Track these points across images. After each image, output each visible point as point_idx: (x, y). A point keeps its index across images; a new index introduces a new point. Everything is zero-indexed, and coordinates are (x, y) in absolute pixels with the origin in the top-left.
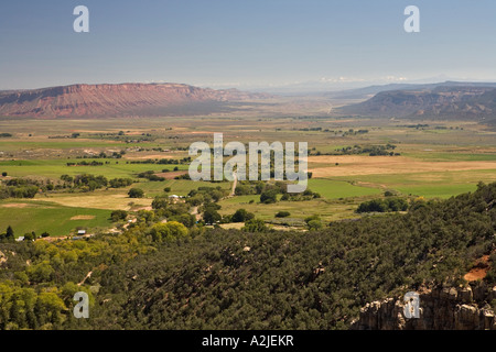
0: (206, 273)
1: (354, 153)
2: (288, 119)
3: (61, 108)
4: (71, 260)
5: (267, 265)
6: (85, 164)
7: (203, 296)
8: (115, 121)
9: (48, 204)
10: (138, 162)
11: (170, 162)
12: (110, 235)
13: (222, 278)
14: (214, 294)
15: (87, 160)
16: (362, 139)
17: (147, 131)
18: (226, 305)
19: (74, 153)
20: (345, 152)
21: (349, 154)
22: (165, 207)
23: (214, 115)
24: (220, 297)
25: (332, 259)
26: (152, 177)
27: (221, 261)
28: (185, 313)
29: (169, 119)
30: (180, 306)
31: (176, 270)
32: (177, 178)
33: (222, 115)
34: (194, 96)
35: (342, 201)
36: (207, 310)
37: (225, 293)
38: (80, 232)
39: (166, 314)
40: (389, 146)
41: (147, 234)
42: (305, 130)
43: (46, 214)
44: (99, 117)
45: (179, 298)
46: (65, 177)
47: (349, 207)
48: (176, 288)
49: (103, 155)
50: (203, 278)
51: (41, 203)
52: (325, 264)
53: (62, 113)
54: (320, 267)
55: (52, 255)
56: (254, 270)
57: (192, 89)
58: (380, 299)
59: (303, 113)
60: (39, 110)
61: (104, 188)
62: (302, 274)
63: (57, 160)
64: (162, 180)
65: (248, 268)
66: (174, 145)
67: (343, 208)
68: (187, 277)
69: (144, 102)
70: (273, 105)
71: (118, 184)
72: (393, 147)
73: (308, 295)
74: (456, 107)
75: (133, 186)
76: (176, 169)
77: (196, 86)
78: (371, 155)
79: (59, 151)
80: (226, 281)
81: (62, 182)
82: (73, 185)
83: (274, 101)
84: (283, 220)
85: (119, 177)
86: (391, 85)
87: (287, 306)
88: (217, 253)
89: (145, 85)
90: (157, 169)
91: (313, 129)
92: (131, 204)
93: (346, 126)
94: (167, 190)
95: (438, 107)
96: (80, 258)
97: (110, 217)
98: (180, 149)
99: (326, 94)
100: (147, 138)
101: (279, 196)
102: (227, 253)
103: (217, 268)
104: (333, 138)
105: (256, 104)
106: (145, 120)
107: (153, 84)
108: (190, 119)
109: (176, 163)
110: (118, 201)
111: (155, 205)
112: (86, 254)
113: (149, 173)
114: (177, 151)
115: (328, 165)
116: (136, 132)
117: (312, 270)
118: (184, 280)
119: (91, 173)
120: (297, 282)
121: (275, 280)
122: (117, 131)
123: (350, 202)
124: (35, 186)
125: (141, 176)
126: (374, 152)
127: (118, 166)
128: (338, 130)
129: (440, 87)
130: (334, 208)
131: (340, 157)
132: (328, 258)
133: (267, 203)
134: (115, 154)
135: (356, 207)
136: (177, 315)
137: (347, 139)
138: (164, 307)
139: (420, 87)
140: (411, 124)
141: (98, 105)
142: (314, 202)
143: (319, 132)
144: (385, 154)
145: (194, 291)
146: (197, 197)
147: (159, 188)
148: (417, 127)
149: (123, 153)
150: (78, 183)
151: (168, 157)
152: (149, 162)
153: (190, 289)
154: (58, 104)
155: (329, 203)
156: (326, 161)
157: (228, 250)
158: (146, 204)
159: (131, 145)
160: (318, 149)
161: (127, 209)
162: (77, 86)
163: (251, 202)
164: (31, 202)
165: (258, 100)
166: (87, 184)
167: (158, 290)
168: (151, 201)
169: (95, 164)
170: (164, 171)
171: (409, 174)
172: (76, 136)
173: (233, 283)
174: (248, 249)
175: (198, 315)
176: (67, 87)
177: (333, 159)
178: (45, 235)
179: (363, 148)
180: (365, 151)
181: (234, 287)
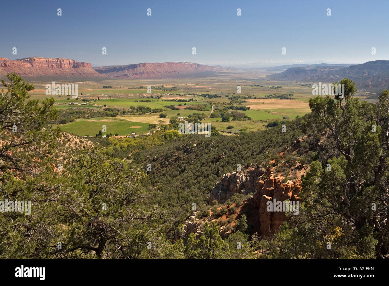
0: (175, 156)
1: (273, 98)
2: (244, 81)
3: (136, 74)
4: (124, 147)
5: (203, 153)
6: (143, 101)
7: (173, 167)
8: (161, 80)
9: (122, 120)
10: (168, 101)
11: (183, 101)
12: (146, 136)
13: (182, 159)
14: (178, 166)
15: (144, 99)
16: (278, 91)
17: (175, 85)
18: (182, 172)
19: (139, 96)
20: (269, 97)
21: (270, 98)
22: (175, 122)
23: (208, 78)
24: (180, 168)
25: (229, 151)
26: (173, 108)
27: (183, 151)
28: (164, 175)
29: (186, 80)
30: (162, 171)
31: (163, 154)
32: (185, 109)
33: (213, 78)
34: (200, 69)
35: (262, 121)
36: (174, 173)
37: (183, 166)
38: (133, 134)
39: (156, 174)
40: (290, 95)
41: (163, 136)
42: (251, 86)
43: (120, 125)
44: (154, 78)
45: (162, 167)
46: (132, 108)
47: (263, 124)
48: (162, 163)
49: (152, 97)
50: (174, 158)
51: (118, 120)
52: (225, 154)
53: (137, 77)
54: (223, 155)
55: (115, 145)
56: (197, 155)
57: (198, 65)
58: (231, 172)
59: (251, 78)
60: (126, 75)
61: (149, 113)
62: (215, 158)
63: (130, 99)
64: (178, 109)
65: (194, 154)
66: (186, 93)
67: (261, 124)
68: (167, 158)
69: (175, 72)
70: (238, 73)
71: (156, 111)
72: (292, 95)
73: (215, 168)
74: (325, 76)
75: (163, 112)
76: (185, 104)
77: (201, 64)
78: (281, 99)
79: (132, 95)
80: (184, 160)
81: (130, 110)
82: (135, 111)
83: (238, 71)
84: (230, 130)
85: (157, 108)
86: (295, 64)
87: (206, 173)
88: (181, 147)
89: (176, 63)
90: (176, 104)
91: (255, 86)
92: (160, 121)
93: (271, 84)
94: (179, 115)
95: (316, 76)
96: (128, 146)
97: (148, 127)
98: (189, 95)
99: (264, 68)
100: (174, 89)
101: (231, 119)
102: (185, 147)
103: (180, 154)
104: (264, 90)
105: (229, 73)
106: (176, 80)
107: (180, 63)
108: (197, 80)
109: (186, 101)
110: (154, 119)
111: (171, 122)
112: (131, 145)
113: (172, 106)
114: (188, 96)
115: (259, 103)
116: (170, 86)
117: (219, 156)
118: (165, 159)
119: (144, 106)
120: (212, 162)
121: (204, 160)
122: (161, 85)
123: (265, 122)
124: (117, 112)
125: (168, 107)
126: (282, 97)
127: (158, 102)
128: (267, 86)
129: (318, 66)
130: (256, 125)
131: (266, 100)
132: (227, 151)
133: (225, 122)
134: (158, 97)
135: (267, 124)
136: (160, 175)
137: (271, 91)
138: (155, 171)
139: (309, 66)
140: (303, 84)
141: (153, 73)
142: (248, 121)
143: (258, 87)
144: (287, 99)
145: (169, 164)
146: (191, 118)
147: (175, 113)
148: (306, 85)
149: (161, 96)
150: (138, 110)
151: (182, 98)
152: (173, 100)
153: (167, 163)
154: (135, 72)
155: (255, 122)
156: (258, 102)
157: (186, 145)
158: (167, 121)
159: (166, 92)
160: (256, 96)
161: (157, 123)
162: (144, 64)
163: (217, 121)
164: (114, 119)
165: (230, 71)
166: (142, 111)
167: (154, 163)
168: (169, 120)
169: (148, 101)
170: (180, 105)
171: (297, 109)
172: (141, 87)
173: (187, 161)
174: (195, 145)
175: (170, 176)
176: (139, 64)
177: (262, 101)
178: (116, 135)
179: (277, 95)
180: (278, 97)
181: (187, 163)
